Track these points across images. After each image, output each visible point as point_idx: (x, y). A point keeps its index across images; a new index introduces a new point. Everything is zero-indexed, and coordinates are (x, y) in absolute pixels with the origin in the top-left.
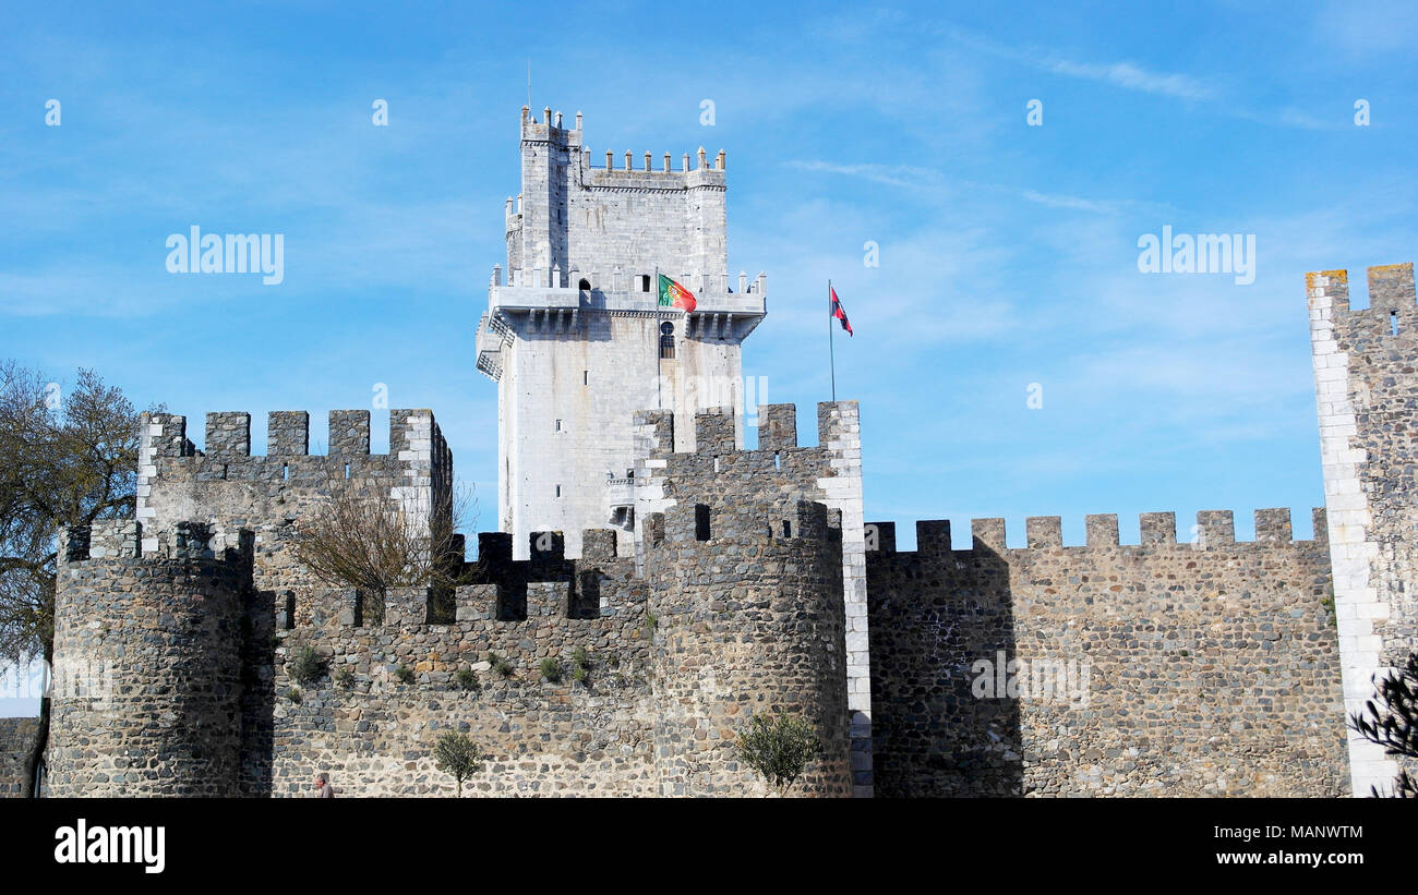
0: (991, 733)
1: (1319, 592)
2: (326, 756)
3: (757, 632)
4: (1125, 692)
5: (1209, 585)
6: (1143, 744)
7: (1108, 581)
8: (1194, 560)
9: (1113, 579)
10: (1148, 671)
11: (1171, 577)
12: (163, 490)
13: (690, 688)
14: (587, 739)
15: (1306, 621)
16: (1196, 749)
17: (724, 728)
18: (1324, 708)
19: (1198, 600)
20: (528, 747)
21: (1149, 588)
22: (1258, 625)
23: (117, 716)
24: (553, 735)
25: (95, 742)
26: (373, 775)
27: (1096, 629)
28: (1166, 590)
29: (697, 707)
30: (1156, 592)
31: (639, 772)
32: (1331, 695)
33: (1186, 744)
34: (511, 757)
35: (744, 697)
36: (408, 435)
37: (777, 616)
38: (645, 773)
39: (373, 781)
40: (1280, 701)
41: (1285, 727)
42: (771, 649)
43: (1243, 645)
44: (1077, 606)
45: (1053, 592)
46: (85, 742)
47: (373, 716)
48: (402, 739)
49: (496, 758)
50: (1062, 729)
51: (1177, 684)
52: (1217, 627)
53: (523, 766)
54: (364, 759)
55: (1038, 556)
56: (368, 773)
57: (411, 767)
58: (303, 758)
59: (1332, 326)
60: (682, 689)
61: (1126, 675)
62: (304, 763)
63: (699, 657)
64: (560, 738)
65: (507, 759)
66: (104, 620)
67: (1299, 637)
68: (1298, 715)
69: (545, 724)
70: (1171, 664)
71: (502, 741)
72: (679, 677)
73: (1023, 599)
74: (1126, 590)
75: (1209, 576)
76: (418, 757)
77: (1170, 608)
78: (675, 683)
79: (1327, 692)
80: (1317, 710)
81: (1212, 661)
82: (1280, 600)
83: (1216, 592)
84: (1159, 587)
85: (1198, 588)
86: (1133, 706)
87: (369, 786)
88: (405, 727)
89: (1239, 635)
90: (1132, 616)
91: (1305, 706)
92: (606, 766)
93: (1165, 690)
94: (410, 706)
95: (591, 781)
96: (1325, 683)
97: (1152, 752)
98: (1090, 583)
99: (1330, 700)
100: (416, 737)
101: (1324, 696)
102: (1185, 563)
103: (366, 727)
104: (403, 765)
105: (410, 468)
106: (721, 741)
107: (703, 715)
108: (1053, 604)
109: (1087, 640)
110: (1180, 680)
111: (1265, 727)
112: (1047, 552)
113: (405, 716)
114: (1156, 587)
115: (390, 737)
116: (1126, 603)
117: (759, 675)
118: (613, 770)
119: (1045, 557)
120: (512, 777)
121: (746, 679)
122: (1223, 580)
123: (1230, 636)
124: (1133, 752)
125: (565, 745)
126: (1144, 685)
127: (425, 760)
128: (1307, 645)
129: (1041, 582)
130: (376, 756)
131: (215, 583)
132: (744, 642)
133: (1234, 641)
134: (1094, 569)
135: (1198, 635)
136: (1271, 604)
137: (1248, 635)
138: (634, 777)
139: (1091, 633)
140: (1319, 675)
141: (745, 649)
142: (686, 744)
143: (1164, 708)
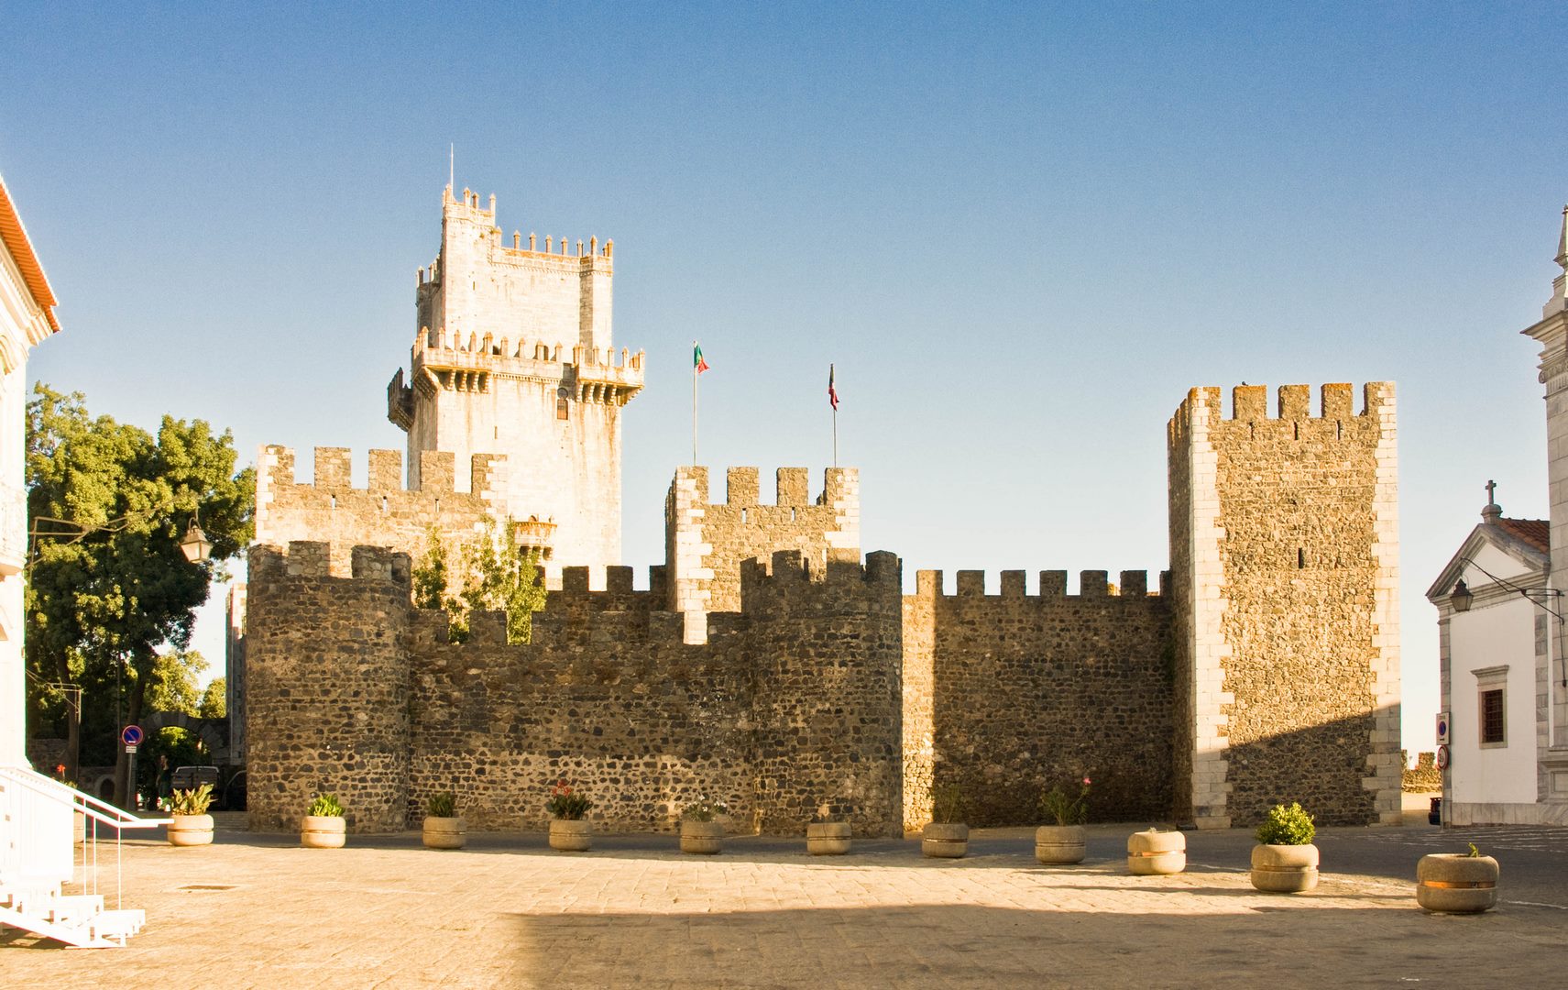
0: (925, 740)
1: (1161, 635)
2: (483, 754)
3: (850, 658)
4: (1023, 710)
5: (1088, 628)
6: (1034, 749)
7: (1016, 623)
8: (1078, 608)
9: (1020, 621)
10: (1040, 694)
11: (1062, 621)
12: (278, 515)
13: (794, 703)
14: (698, 742)
15: (1152, 657)
16: (1070, 753)
17: (822, 736)
18: (1159, 722)
19: (1079, 639)
20: (651, 748)
21: (1045, 629)
22: (1119, 660)
23: (319, 715)
24: (671, 739)
25: (299, 737)
26: (522, 770)
27: (1005, 661)
28: (1058, 631)
29: (800, 718)
30: (1050, 632)
31: (739, 770)
32: (1165, 712)
33: (1064, 749)
34: (637, 757)
35: (839, 711)
36: (488, 477)
37: (864, 645)
38: (744, 771)
39: (522, 775)
40: (1130, 716)
41: (1132, 736)
42: (859, 672)
43: (1107, 674)
44: (993, 642)
45: (976, 630)
46: (290, 737)
47: (522, 721)
48: (547, 740)
49: (625, 758)
50: (977, 738)
51: (1060, 703)
52: (1091, 661)
53: (647, 765)
54: (515, 756)
55: (967, 602)
56: (518, 768)
57: (554, 763)
58: (463, 755)
59: (1208, 430)
60: (787, 704)
61: (1025, 696)
62: (464, 759)
63: (802, 677)
64: (676, 742)
65: (633, 759)
66: (303, 630)
67: (1146, 669)
68: (1141, 728)
69: (664, 730)
70: (1058, 689)
71: (628, 744)
72: (784, 693)
73: (953, 635)
74: (1029, 631)
75: (1088, 621)
76: (559, 756)
77: (1059, 645)
78: (780, 698)
79: (1162, 710)
80: (1154, 724)
81: (1087, 686)
82: (1135, 640)
83: (1092, 634)
84: (1053, 628)
85: (1079, 630)
86: (1029, 720)
87: (519, 778)
88: (549, 731)
89: (1105, 667)
90: (1032, 651)
91: (1147, 720)
92: (714, 765)
93: (1052, 709)
94: (552, 713)
95: (702, 777)
96: (1161, 704)
97: (1040, 755)
98: (1003, 625)
99: (1163, 716)
100: (559, 739)
101: (1160, 714)
102: (1072, 610)
103: (514, 729)
104: (547, 762)
105: (490, 506)
106: (820, 746)
107: (805, 725)
108: (976, 640)
109: (998, 669)
110: (1063, 700)
111: (1118, 736)
112: (973, 599)
113: (549, 721)
114: (1051, 629)
115: (536, 738)
116: (1029, 640)
117: (851, 694)
118: (719, 768)
119: (972, 603)
120: (638, 773)
121: (841, 696)
122: (1098, 624)
123: (1099, 668)
124: (1027, 755)
125: (681, 748)
126: (1038, 705)
127: (566, 758)
128: (1151, 675)
129: (968, 623)
130: (525, 755)
131: (392, 602)
132: (840, 666)
133: (1102, 671)
134: (1007, 613)
135: (1077, 666)
136: (1129, 644)
137: (1112, 667)
138: (735, 774)
139: (1002, 663)
140: (1157, 697)
141: (840, 672)
142: (790, 748)
143: (1051, 722)
